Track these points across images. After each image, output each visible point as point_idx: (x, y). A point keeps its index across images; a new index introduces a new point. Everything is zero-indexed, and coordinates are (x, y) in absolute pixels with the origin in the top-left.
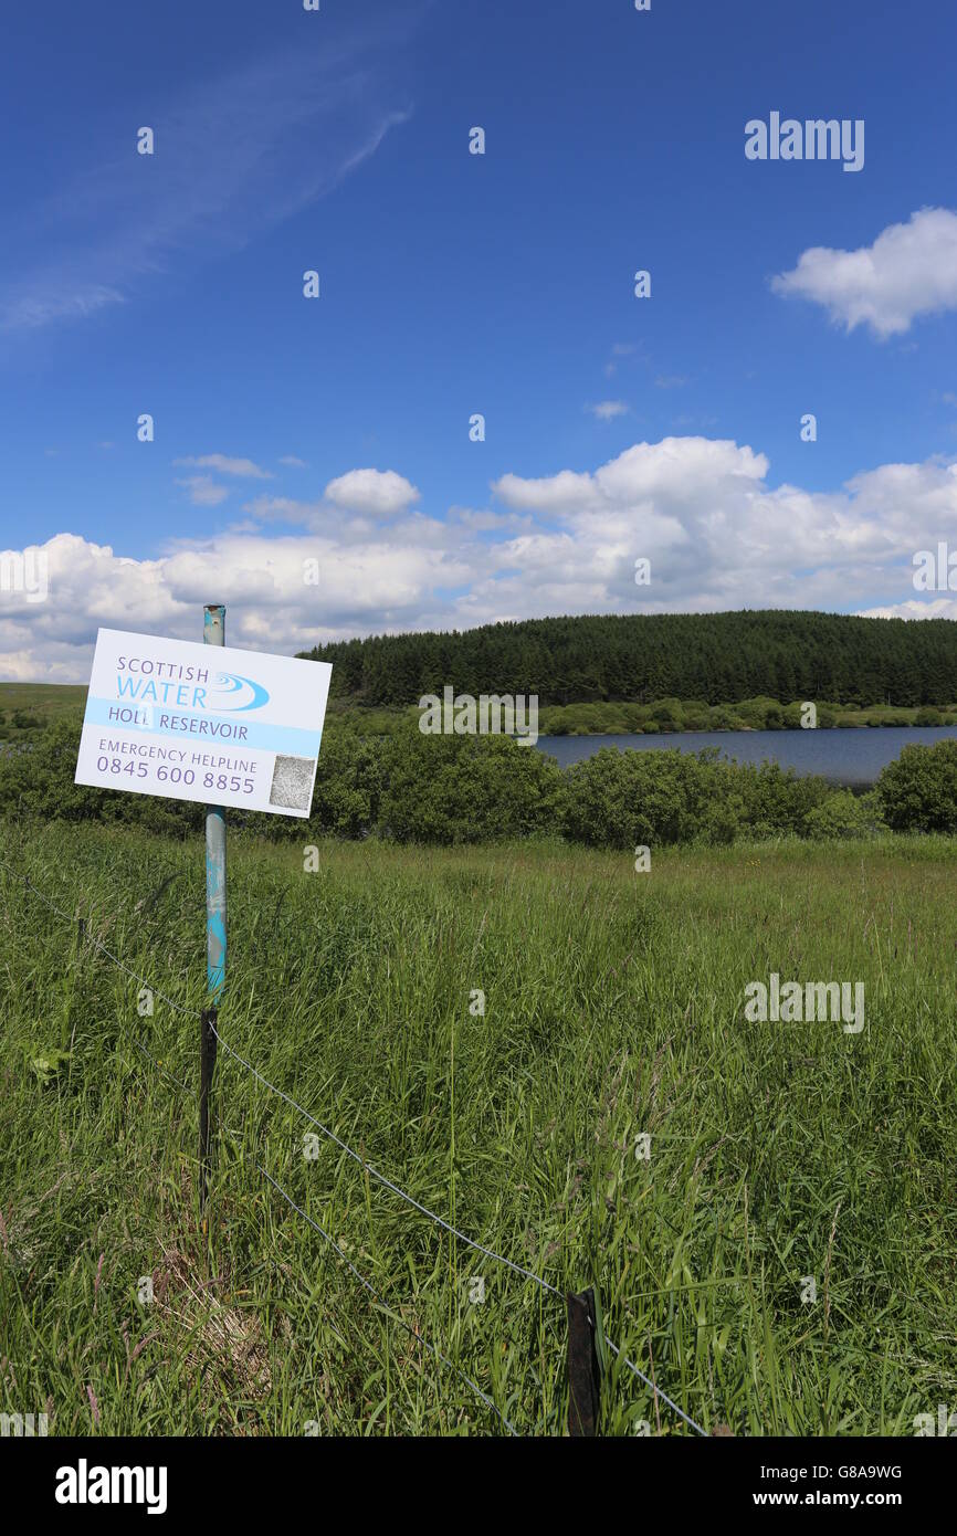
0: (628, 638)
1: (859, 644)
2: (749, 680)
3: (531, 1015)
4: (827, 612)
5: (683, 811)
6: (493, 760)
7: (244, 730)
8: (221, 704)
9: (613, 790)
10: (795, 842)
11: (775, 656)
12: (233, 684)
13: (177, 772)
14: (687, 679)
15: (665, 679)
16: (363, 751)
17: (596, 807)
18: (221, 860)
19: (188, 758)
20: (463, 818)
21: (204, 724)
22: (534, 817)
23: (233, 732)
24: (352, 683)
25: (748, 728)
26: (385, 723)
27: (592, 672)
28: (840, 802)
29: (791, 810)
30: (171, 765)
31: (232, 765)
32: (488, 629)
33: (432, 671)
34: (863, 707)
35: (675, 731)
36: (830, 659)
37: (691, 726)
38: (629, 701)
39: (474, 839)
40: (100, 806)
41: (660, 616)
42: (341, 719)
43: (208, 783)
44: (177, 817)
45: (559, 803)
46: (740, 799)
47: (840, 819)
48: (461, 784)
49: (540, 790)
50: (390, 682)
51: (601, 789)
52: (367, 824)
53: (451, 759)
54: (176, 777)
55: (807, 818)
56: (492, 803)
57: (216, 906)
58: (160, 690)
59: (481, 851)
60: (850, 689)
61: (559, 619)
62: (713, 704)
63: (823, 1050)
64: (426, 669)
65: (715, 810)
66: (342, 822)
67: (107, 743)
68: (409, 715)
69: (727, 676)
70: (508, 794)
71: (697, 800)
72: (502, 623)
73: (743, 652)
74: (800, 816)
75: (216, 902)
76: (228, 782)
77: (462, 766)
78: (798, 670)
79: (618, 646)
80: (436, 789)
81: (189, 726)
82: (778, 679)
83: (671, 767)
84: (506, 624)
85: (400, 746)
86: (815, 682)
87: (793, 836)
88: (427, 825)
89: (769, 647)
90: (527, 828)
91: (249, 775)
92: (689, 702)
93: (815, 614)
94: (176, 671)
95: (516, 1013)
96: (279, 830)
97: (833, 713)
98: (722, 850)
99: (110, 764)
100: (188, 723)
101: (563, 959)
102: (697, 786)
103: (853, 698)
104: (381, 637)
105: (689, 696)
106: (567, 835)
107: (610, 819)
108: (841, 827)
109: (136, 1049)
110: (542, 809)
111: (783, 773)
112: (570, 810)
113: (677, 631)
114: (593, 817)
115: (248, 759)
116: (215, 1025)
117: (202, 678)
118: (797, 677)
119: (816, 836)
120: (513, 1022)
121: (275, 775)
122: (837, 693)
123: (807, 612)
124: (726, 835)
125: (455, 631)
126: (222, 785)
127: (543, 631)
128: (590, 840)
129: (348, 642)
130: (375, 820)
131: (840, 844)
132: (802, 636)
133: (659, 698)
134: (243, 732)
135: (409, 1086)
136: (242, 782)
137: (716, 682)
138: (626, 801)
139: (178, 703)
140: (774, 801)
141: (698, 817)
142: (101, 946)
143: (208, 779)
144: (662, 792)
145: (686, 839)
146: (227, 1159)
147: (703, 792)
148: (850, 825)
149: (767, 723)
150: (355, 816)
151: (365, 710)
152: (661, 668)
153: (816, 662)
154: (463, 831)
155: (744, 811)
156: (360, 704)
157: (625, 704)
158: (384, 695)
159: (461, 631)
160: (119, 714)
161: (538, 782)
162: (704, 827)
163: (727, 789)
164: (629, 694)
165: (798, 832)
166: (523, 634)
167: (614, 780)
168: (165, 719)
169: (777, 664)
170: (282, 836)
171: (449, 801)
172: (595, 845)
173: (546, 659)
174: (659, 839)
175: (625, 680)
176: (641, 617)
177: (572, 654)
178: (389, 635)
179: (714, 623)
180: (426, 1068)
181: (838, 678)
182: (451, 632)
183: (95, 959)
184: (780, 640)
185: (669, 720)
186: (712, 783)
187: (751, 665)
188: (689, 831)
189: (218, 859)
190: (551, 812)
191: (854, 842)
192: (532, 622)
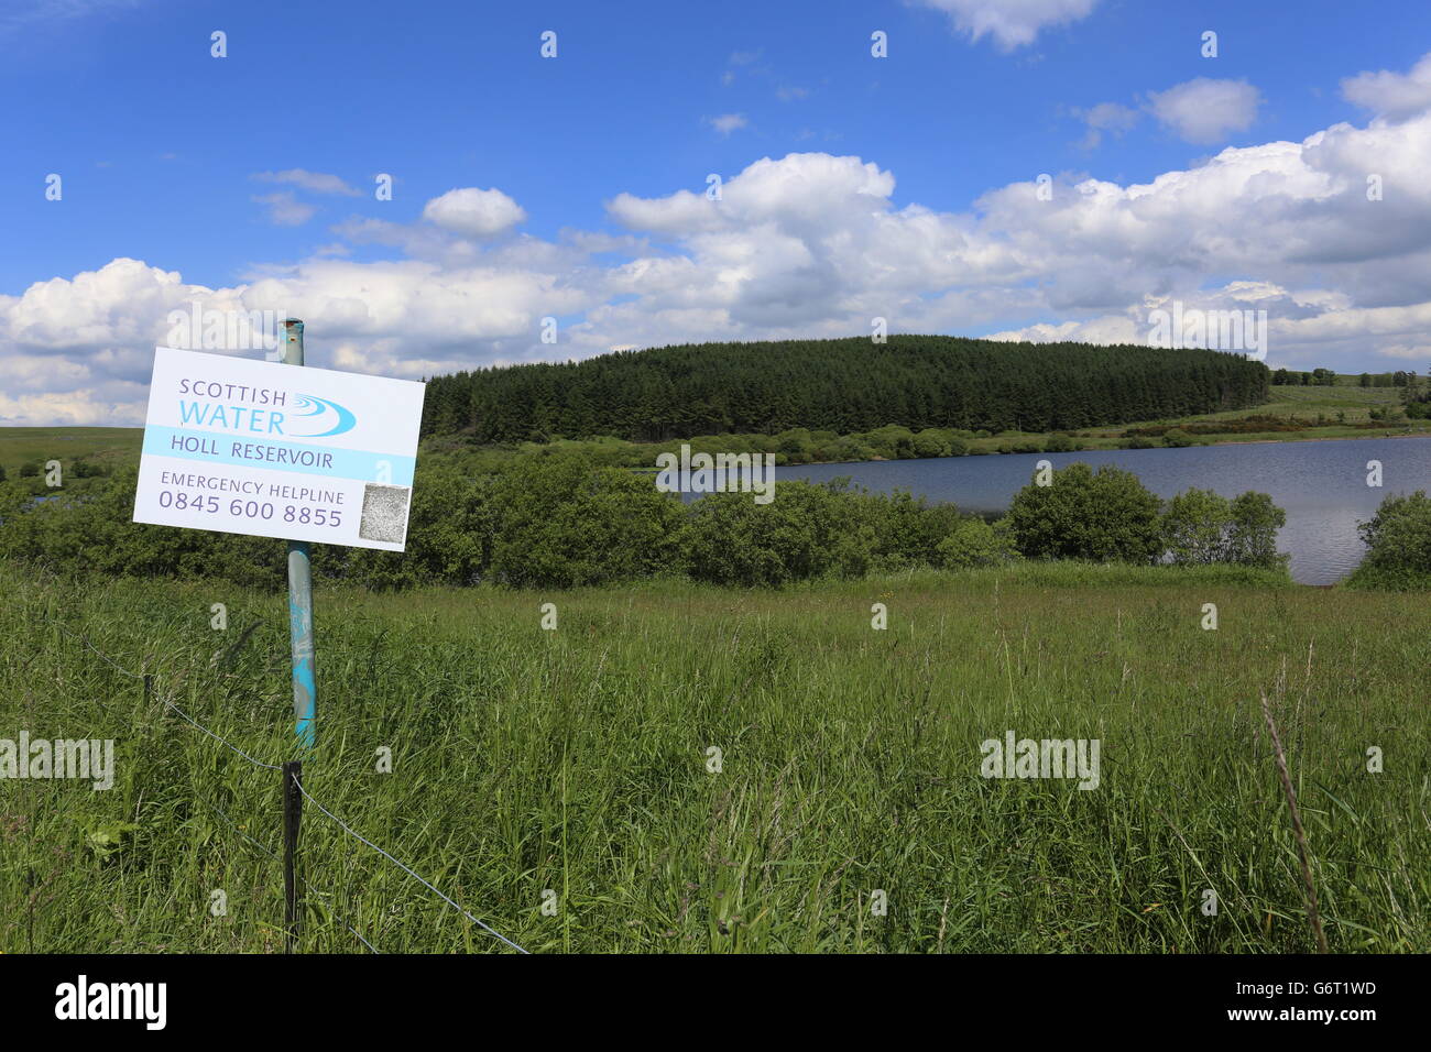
0: (753, 366)
1: (989, 369)
2: (879, 407)
3: (653, 756)
4: (957, 337)
5: (813, 544)
6: (613, 497)
7: (328, 458)
8: (301, 429)
9: (740, 524)
10: (928, 573)
11: (905, 382)
12: (314, 407)
13: (252, 506)
14: (815, 408)
15: (793, 408)
16: (473, 491)
17: (723, 542)
18: (306, 601)
19: (265, 490)
20: (583, 558)
21: (282, 452)
22: (658, 556)
23: (316, 460)
24: (460, 420)
25: (879, 458)
26: (497, 462)
27: (718, 402)
28: (972, 530)
29: (923, 540)
30: (246, 498)
31: (316, 496)
32: (606, 359)
33: (547, 405)
34: (994, 434)
35: (803, 462)
36: (959, 384)
37: (819, 457)
38: (755, 432)
39: (595, 581)
40: (177, 560)
41: (787, 343)
42: (449, 458)
43: (289, 517)
44: (267, 570)
45: (684, 540)
46: (871, 530)
47: (972, 547)
48: (580, 523)
49: (664, 526)
50: (501, 418)
51: (728, 524)
52: (479, 569)
53: (566, 497)
54: (251, 512)
55: (939, 547)
56: (614, 541)
57: (302, 652)
58: (231, 416)
59: (603, 592)
60: (980, 415)
61: (680, 347)
62: (842, 433)
63: (955, 774)
64: (540, 403)
65: (847, 542)
66: (452, 568)
67: (170, 476)
68: (523, 452)
69: (857, 404)
70: (630, 532)
71: (827, 531)
72: (620, 352)
73: (872, 379)
74: (933, 545)
75: (302, 648)
76: (312, 515)
77: (580, 503)
78: (928, 397)
79: (743, 374)
80: (553, 529)
81: (266, 454)
82: (909, 406)
83: (799, 498)
84: (624, 353)
85: (513, 485)
86: (946, 408)
87: (926, 567)
88: (544, 568)
89: (898, 373)
90: (652, 568)
91: (335, 507)
92: (819, 433)
93: (945, 338)
94: (249, 393)
95: (637, 755)
96: (381, 579)
97: (965, 441)
98: (854, 584)
99: (175, 500)
100: (264, 451)
101: (686, 696)
102: (827, 517)
103: (983, 425)
104: (490, 369)
105: (818, 426)
106: (693, 573)
107: (737, 556)
108: (973, 556)
109: (212, 815)
110: (666, 547)
111: (914, 501)
112: (695, 547)
113: (804, 357)
114: (720, 553)
115: (332, 490)
116: (299, 779)
117: (279, 402)
118: (927, 404)
119: (949, 566)
120: (634, 764)
121: (364, 505)
122: (967, 421)
123: (936, 336)
124: (858, 567)
125: (570, 361)
126: (305, 519)
127: (663, 360)
128: (718, 578)
129: (454, 375)
130: (487, 564)
131: (974, 574)
132: (931, 362)
133: (787, 429)
134: (327, 460)
135: (522, 835)
136: (327, 515)
137: (845, 411)
138: (755, 536)
139: (252, 429)
140: (906, 531)
141: (829, 550)
142: (172, 704)
143: (290, 512)
144: (791, 525)
145: (817, 573)
146: (316, 925)
147: (833, 524)
148: (985, 553)
149: (898, 452)
150: (465, 562)
151: (475, 448)
152: (788, 397)
153: (946, 388)
154: (583, 573)
155: (876, 542)
156: (468, 442)
157: (753, 436)
158: (496, 431)
159: (576, 361)
160: (184, 443)
161: (661, 518)
162: (835, 559)
163: (858, 520)
164: (755, 425)
165: (931, 562)
166: (644, 364)
167: (741, 514)
168: (237, 447)
169: (907, 391)
170: (385, 585)
171: (566, 542)
172: (723, 583)
173: (667, 389)
174: (789, 574)
175: (751, 410)
176: (766, 344)
177: (695, 385)
178: (499, 366)
179: (842, 349)
180: (540, 815)
181: (969, 405)
182: (566, 363)
183: (163, 718)
184: (911, 366)
185: (798, 451)
186: (843, 514)
187: (880, 392)
188: (819, 565)
189: (304, 600)
190: (676, 548)
191: (987, 570)
192: (652, 351)
